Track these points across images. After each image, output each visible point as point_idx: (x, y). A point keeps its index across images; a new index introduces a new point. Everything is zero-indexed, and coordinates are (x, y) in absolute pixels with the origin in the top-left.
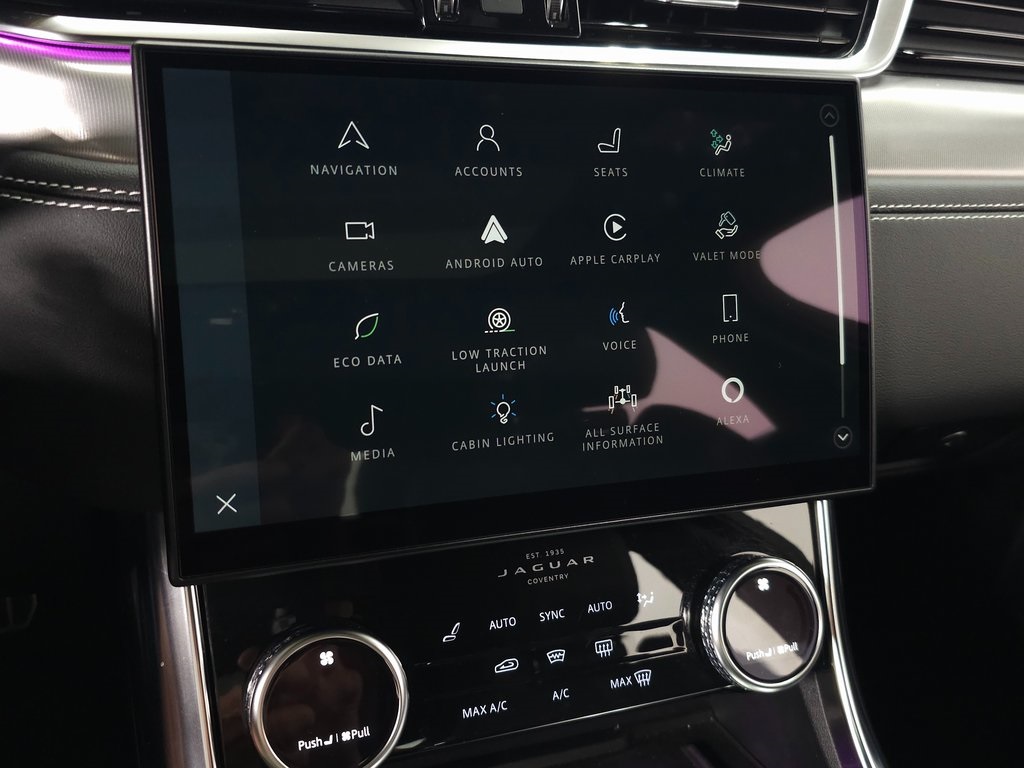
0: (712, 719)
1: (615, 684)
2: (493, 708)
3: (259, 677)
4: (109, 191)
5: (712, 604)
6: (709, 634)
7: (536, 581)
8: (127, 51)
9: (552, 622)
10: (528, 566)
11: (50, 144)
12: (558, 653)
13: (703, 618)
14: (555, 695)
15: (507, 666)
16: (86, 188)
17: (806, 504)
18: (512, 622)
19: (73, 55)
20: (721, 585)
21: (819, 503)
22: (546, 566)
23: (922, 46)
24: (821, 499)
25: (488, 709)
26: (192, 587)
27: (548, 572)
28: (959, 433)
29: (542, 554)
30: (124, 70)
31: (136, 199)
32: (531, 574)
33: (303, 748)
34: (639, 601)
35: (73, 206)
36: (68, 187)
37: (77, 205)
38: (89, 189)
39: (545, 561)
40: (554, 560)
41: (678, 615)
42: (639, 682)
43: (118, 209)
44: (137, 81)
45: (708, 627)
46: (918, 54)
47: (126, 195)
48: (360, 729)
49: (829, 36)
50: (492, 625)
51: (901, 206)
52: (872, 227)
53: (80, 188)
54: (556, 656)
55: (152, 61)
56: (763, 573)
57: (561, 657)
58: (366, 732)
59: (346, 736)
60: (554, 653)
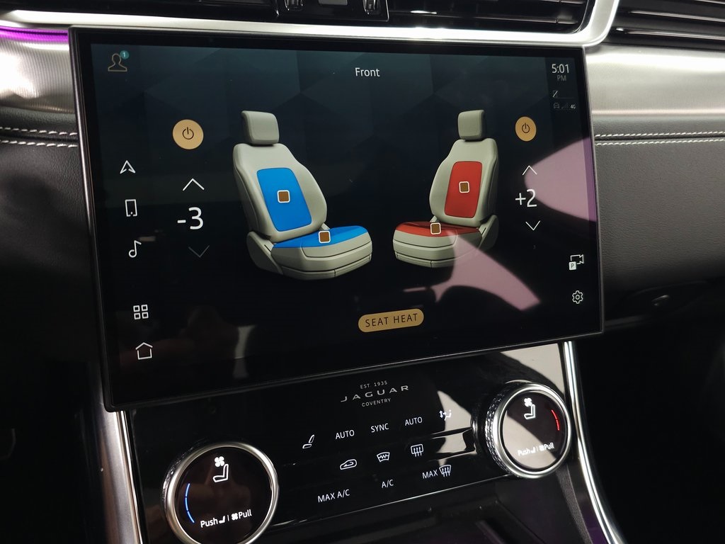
0: (496, 502)
1: (425, 476)
2: (339, 494)
3: (172, 476)
4: (55, 132)
5: (493, 417)
6: (491, 438)
7: (367, 404)
8: (65, 34)
9: (380, 433)
10: (362, 393)
11: (12, 101)
12: (384, 454)
13: (487, 427)
14: (384, 484)
15: (348, 465)
16: (38, 131)
17: (557, 344)
18: (352, 433)
19: (28, 38)
20: (498, 403)
21: (566, 343)
22: (375, 394)
23: (629, 25)
24: (567, 341)
25: (336, 495)
26: (122, 412)
27: (376, 397)
28: (664, 296)
29: (372, 385)
30: (64, 48)
31: (75, 138)
32: (364, 399)
33: (204, 526)
34: (442, 416)
35: (30, 144)
36: (26, 130)
37: (33, 143)
38: (41, 132)
39: (374, 390)
40: (380, 389)
41: (469, 426)
42: (443, 473)
43: (62, 145)
44: (73, 54)
45: (490, 433)
46: (626, 31)
47: (68, 135)
48: (244, 511)
49: (563, 19)
50: (338, 436)
51: (617, 135)
52: (596, 150)
53: (35, 131)
54: (383, 457)
55: (83, 40)
56: (528, 394)
57: (387, 458)
58: (249, 513)
59: (235, 517)
60: (382, 455)
